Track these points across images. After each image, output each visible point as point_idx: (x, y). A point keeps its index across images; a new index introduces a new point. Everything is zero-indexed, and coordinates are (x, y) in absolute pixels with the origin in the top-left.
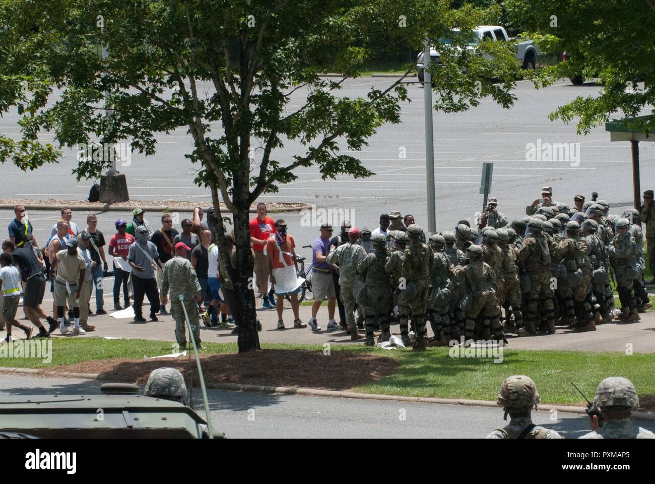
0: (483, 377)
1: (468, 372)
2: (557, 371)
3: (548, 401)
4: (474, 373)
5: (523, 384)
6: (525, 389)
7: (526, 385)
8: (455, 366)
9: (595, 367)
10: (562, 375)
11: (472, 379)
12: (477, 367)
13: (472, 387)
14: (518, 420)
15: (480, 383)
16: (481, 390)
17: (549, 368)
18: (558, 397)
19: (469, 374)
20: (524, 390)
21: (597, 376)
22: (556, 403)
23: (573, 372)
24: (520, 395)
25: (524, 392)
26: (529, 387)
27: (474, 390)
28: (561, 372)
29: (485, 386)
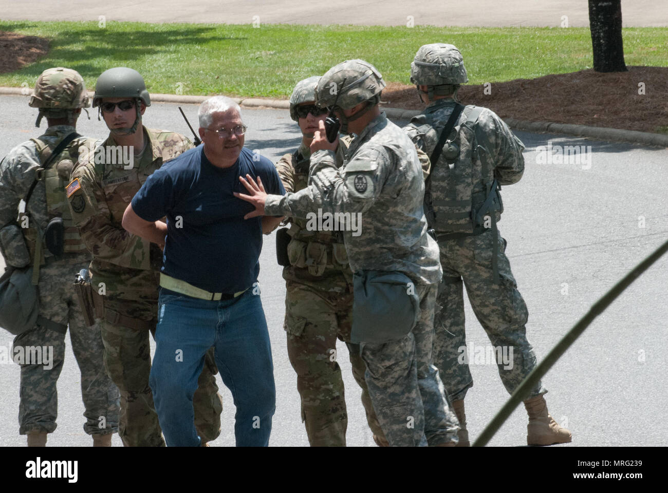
0: (167, 62)
1: (147, 56)
2: (269, 53)
3: (257, 94)
4: (154, 56)
5: (64, 78)
6: (66, 84)
7: (68, 80)
8: (128, 48)
9: (321, 47)
10: (275, 58)
11: (152, 65)
12: (159, 48)
13: (152, 76)
14: (56, 128)
15: (163, 70)
16: (165, 80)
17: (258, 49)
18: (270, 88)
19: (148, 58)
20: (65, 86)
21: (323, 59)
22: (268, 96)
23: (291, 53)
24: (57, 92)
25: (64, 88)
26: (71, 82)
27: (155, 80)
28: (275, 54)
29: (169, 74)
